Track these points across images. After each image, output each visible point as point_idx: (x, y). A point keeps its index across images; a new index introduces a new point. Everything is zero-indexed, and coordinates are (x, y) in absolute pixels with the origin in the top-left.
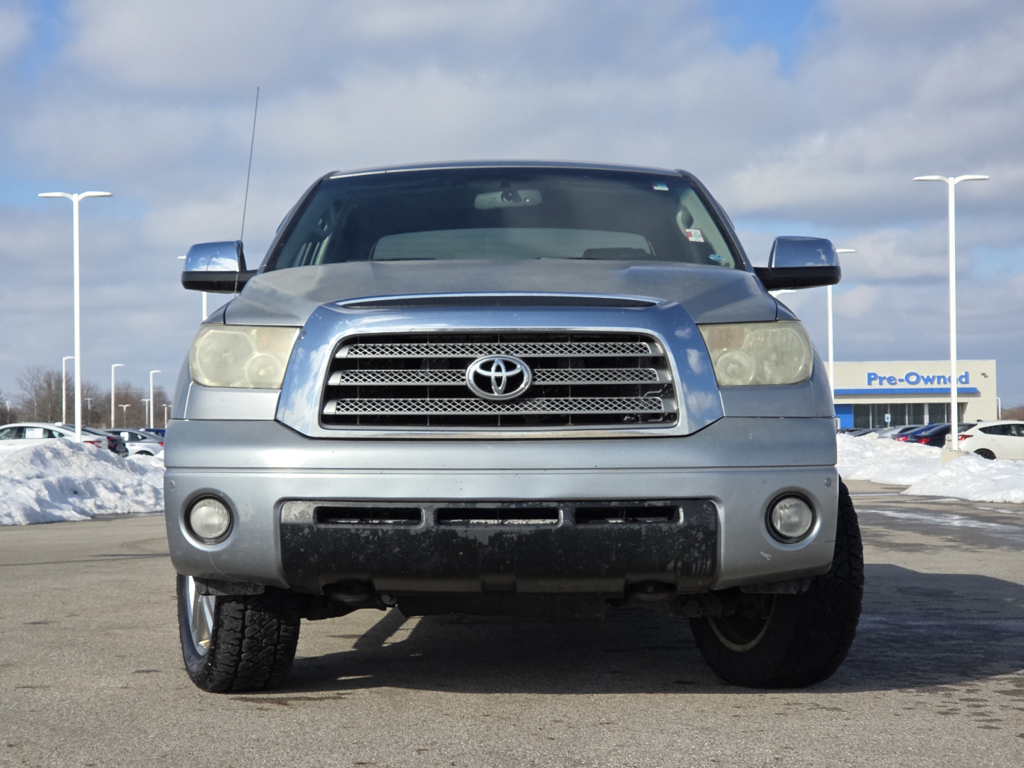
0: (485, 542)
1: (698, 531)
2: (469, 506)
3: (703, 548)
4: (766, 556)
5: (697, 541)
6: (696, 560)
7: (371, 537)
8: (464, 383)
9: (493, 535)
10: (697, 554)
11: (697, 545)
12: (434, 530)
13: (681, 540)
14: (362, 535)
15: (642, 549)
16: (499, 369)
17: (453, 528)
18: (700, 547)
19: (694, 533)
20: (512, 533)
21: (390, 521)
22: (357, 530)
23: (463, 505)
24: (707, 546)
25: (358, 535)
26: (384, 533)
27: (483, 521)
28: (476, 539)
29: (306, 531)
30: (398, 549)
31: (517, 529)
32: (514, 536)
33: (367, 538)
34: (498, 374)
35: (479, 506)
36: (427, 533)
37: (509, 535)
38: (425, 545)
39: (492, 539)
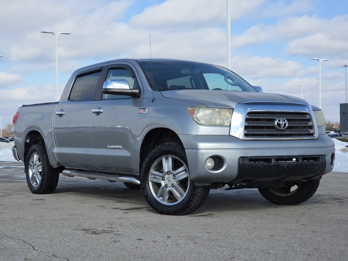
0: (286, 167)
2: (282, 158)
7: (262, 167)
9: (287, 165)
12: (276, 164)
14: (260, 166)
16: (282, 122)
17: (279, 163)
20: (291, 164)
21: (261, 162)
22: (259, 165)
23: (280, 157)
25: (259, 166)
26: (265, 165)
27: (281, 162)
28: (284, 166)
29: (247, 165)
30: (267, 170)
31: (292, 163)
32: (292, 165)
34: (282, 123)
35: (284, 157)
36: (274, 165)
37: (290, 165)
38: (273, 168)
39: (287, 166)
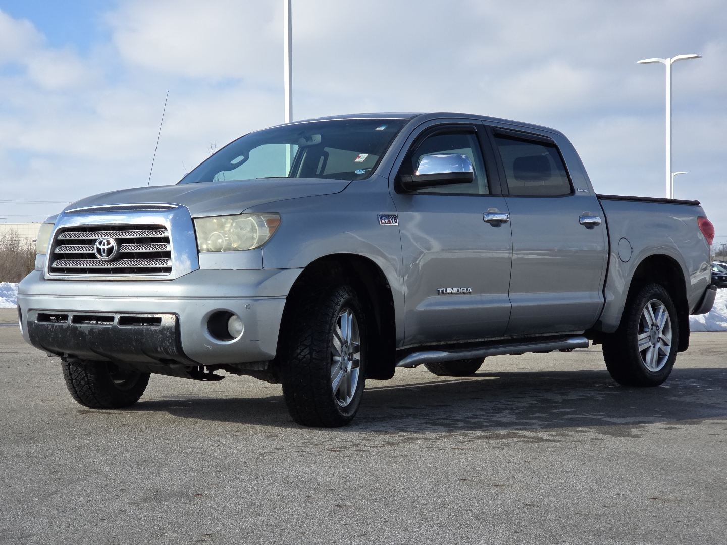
0: (87, 332)
1: (167, 331)
2: (84, 314)
3: (170, 341)
4: (208, 347)
5: (167, 337)
6: (168, 347)
7: (52, 329)
8: (93, 252)
9: (92, 330)
10: (168, 344)
11: (167, 339)
12: (71, 326)
13: (160, 336)
15: (144, 340)
16: (104, 244)
17: (77, 325)
18: (169, 340)
19: (165, 332)
20: (96, 328)
22: (48, 325)
24: (172, 339)
25: (48, 328)
26: (56, 327)
28: (84, 332)
29: (34, 325)
30: (61, 335)
32: (97, 330)
33: (50, 329)
34: (104, 247)
35: (88, 314)
36: (68, 327)
37: (95, 330)
38: (68, 334)
39: (89, 331)
